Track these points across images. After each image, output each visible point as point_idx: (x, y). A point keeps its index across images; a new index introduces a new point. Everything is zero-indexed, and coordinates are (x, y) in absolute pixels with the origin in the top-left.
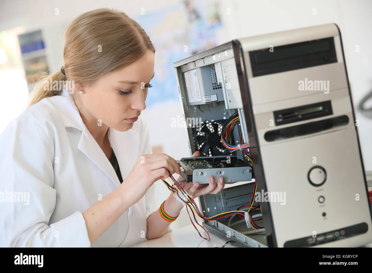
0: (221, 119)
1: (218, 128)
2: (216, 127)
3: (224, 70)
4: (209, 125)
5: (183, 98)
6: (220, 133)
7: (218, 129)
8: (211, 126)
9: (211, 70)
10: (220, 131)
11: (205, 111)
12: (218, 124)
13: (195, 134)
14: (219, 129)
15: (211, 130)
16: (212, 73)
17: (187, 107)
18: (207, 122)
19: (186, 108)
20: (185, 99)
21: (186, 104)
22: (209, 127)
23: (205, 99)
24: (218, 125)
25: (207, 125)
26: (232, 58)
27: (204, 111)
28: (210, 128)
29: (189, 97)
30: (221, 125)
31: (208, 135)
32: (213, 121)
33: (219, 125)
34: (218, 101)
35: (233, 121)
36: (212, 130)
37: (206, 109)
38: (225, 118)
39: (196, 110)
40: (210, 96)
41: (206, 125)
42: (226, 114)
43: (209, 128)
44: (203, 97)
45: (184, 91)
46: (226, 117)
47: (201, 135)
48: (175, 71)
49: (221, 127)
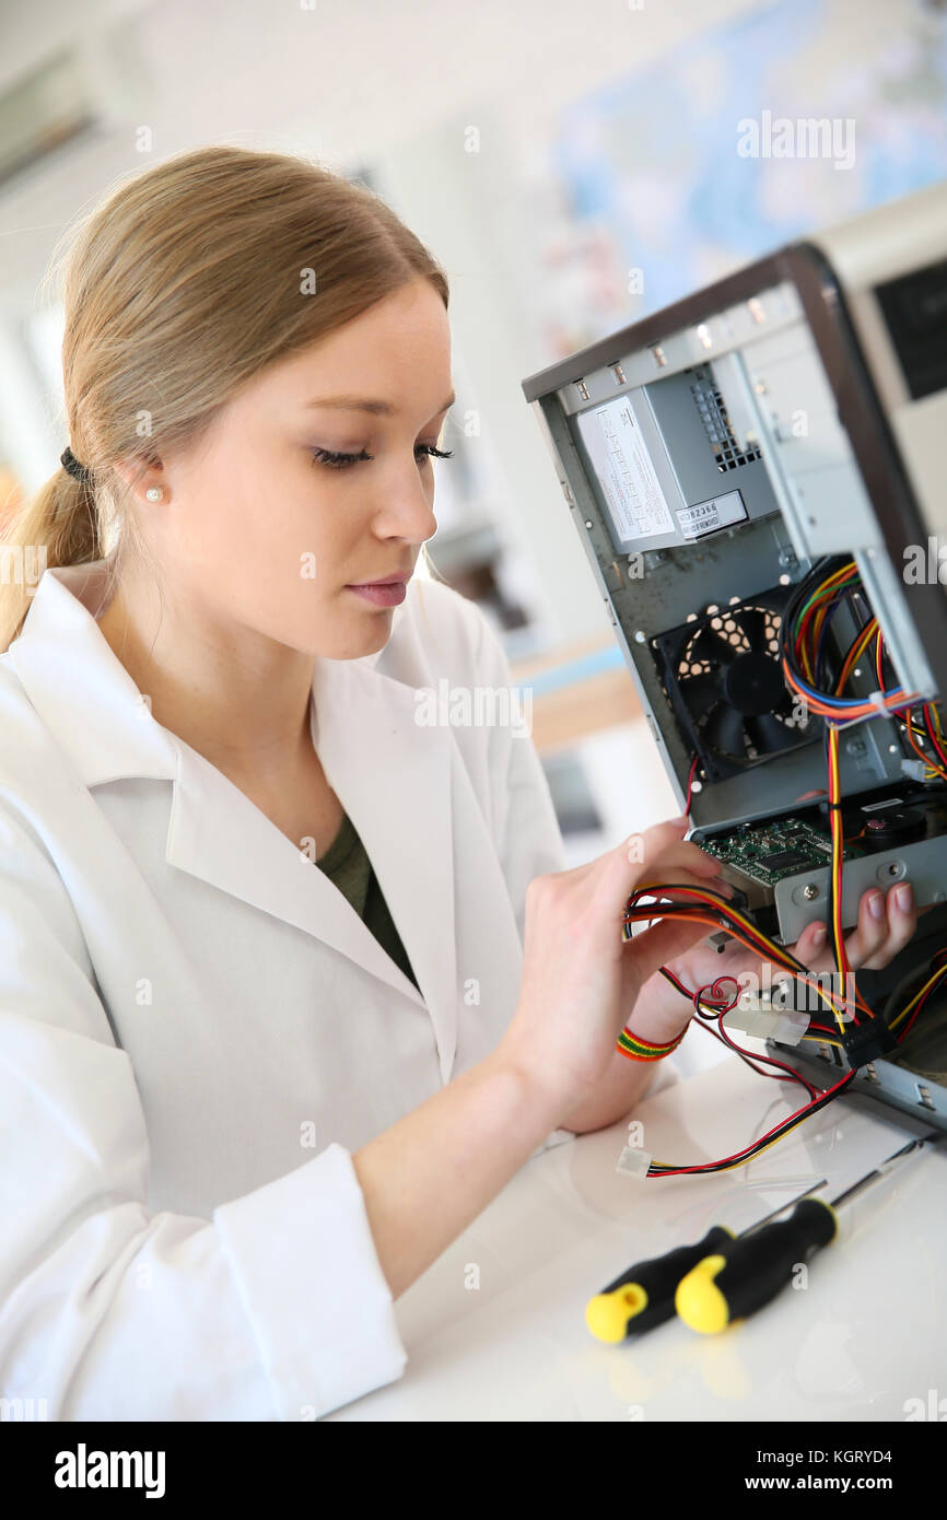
0: (773, 586)
1: (763, 627)
2: (752, 625)
3: (762, 382)
4: (724, 621)
5: (589, 525)
6: (774, 646)
7: (764, 634)
8: (731, 626)
9: (698, 388)
10: (775, 638)
11: (696, 566)
12: (762, 610)
13: (669, 673)
14: (770, 633)
15: (735, 640)
16: (701, 398)
17: (615, 564)
18: (713, 610)
19: (612, 567)
20: (599, 528)
21: (606, 550)
22: (723, 629)
23: (691, 519)
24: (762, 616)
25: (716, 624)
26: (790, 326)
27: (689, 566)
28: (729, 634)
29: (614, 515)
30: (772, 613)
31: (724, 670)
32: (735, 601)
33: (767, 612)
34: (747, 519)
35: (823, 590)
36: (738, 641)
37: (699, 556)
38: (785, 580)
39: (656, 569)
40: (709, 504)
41: (709, 624)
42: (790, 561)
43: (723, 635)
44: (679, 514)
45: (586, 493)
46: (791, 576)
47: (697, 670)
48: (534, 413)
49: (778, 622)
